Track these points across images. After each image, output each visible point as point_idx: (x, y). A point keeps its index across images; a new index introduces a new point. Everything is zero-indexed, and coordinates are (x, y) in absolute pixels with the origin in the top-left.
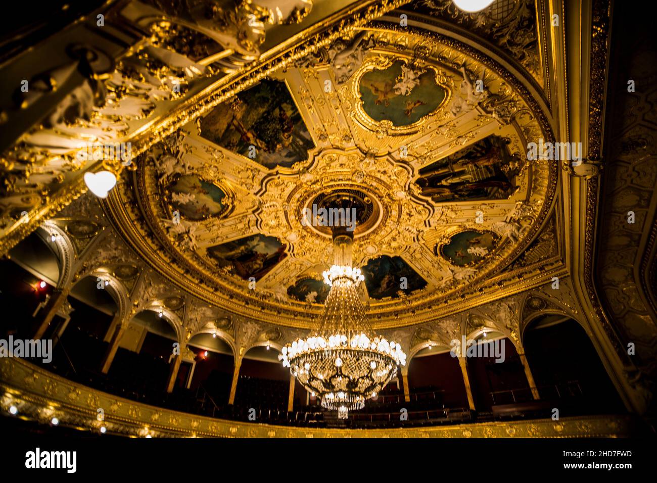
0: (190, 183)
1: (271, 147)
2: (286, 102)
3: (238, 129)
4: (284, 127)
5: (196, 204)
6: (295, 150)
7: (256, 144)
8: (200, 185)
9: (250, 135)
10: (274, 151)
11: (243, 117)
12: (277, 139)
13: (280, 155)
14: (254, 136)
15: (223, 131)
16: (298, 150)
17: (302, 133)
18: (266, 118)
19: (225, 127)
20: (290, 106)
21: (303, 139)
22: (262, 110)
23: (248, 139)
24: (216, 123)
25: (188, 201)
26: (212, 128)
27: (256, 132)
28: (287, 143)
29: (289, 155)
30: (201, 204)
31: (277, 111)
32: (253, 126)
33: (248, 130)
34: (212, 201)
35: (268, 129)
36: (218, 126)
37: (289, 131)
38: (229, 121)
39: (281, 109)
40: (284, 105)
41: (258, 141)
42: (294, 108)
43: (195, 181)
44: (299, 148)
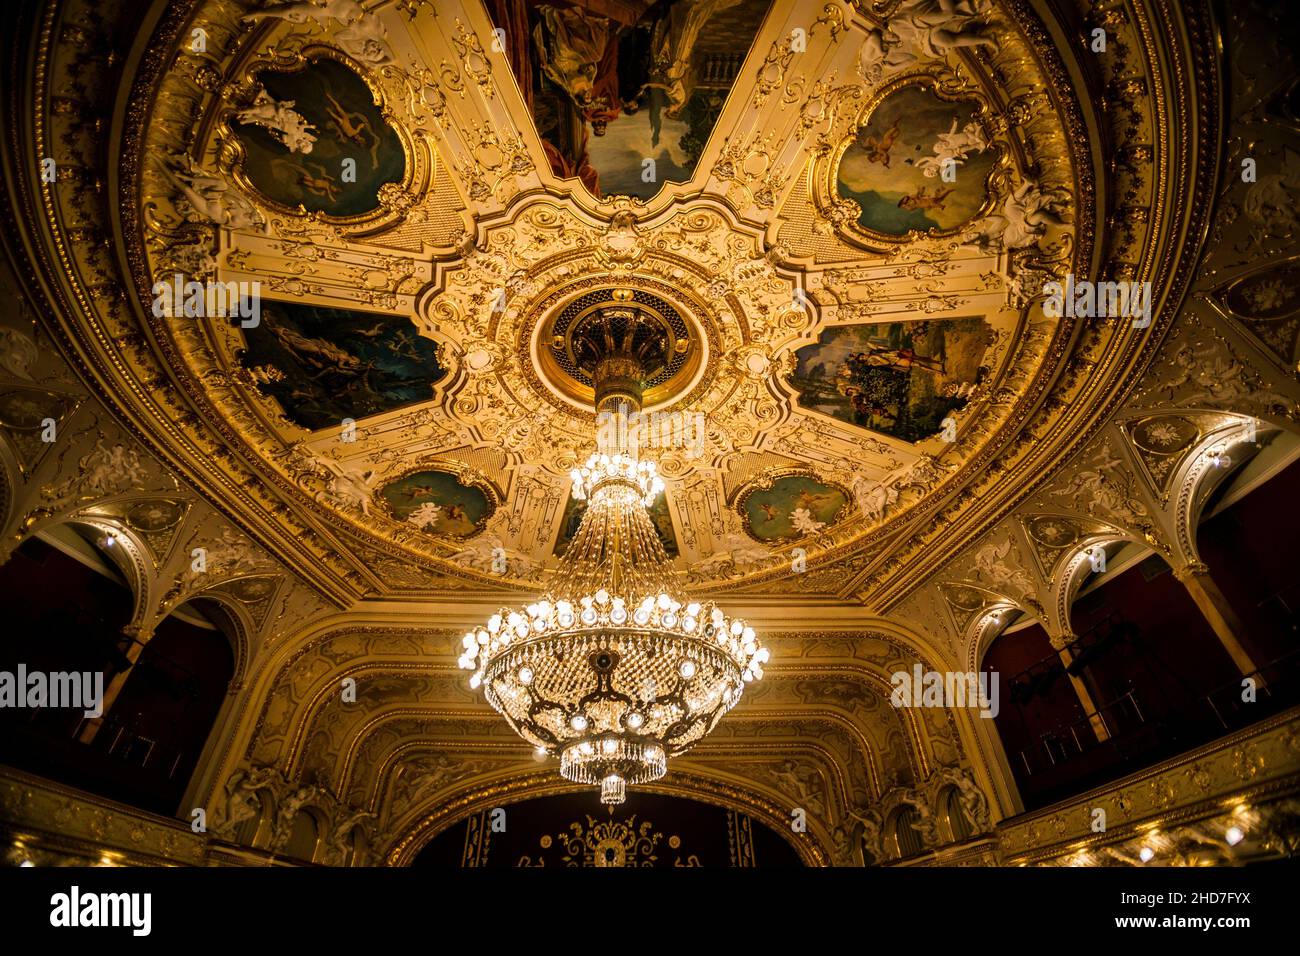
0: (955, 203)
1: (858, 364)
2: (893, 427)
3: (928, 360)
4: (868, 400)
5: (911, 152)
6: (819, 381)
7: (883, 355)
8: (930, 214)
9: (904, 362)
10: (846, 361)
11: (931, 380)
12: (861, 380)
13: (833, 362)
14: (896, 365)
15: (947, 344)
16: (817, 384)
17: (837, 408)
18: (900, 395)
19: (948, 352)
20: (883, 426)
21: (826, 402)
22: (913, 401)
23: (901, 356)
24: (964, 350)
25: (936, 149)
26: (966, 338)
27: (898, 372)
28: (841, 384)
29: (819, 369)
30: (898, 163)
31: (894, 412)
32: (909, 376)
33: (911, 367)
34: (879, 189)
35: (884, 385)
36: (960, 345)
37: (855, 401)
38: (947, 364)
39: (891, 417)
40: (892, 423)
41: (885, 362)
42: (877, 428)
43: (945, 218)
44: (817, 387)
